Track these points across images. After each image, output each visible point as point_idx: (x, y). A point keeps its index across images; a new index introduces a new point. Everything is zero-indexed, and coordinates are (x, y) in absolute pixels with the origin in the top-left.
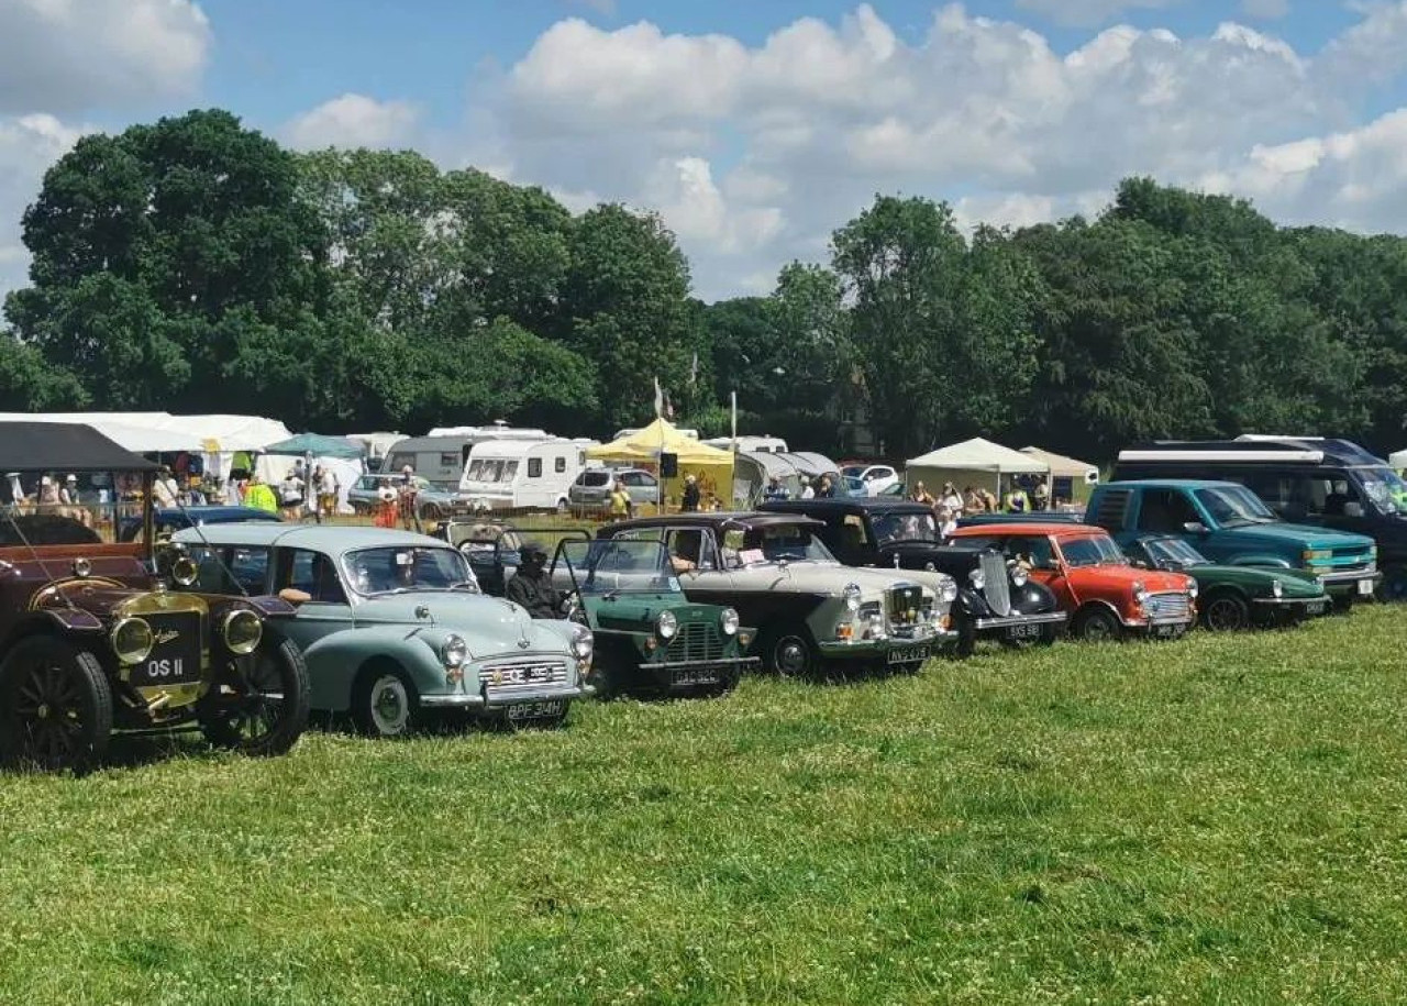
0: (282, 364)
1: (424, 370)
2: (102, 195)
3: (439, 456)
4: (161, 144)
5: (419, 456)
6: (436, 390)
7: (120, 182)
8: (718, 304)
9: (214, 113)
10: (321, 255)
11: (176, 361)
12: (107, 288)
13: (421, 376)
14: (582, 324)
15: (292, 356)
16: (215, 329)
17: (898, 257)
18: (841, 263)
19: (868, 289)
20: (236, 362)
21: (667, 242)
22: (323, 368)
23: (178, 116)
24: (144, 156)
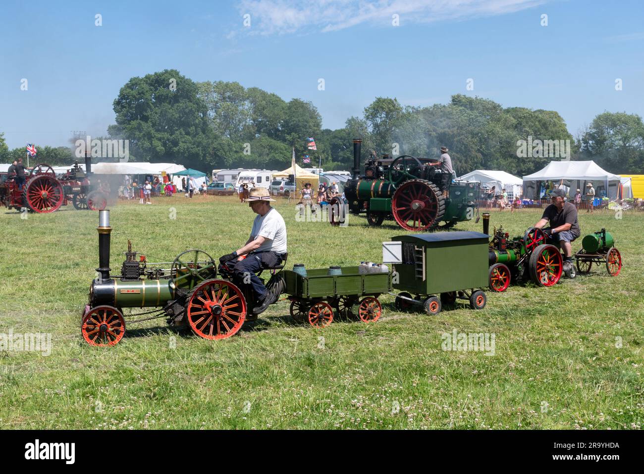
0: (192, 148)
1: (237, 150)
2: (137, 97)
3: (231, 176)
4: (156, 81)
5: (225, 176)
6: (240, 156)
7: (143, 93)
8: (336, 131)
9: (172, 71)
10: (205, 114)
11: (160, 148)
12: (140, 124)
13: (236, 152)
14: (288, 137)
15: (195, 146)
16: (172, 137)
17: (385, 116)
18: (367, 118)
19: (376, 126)
20: (178, 147)
21: (314, 111)
22: (204, 149)
23: (161, 71)
24: (151, 85)
